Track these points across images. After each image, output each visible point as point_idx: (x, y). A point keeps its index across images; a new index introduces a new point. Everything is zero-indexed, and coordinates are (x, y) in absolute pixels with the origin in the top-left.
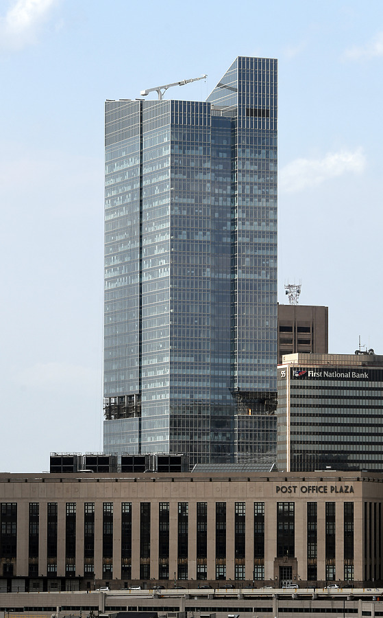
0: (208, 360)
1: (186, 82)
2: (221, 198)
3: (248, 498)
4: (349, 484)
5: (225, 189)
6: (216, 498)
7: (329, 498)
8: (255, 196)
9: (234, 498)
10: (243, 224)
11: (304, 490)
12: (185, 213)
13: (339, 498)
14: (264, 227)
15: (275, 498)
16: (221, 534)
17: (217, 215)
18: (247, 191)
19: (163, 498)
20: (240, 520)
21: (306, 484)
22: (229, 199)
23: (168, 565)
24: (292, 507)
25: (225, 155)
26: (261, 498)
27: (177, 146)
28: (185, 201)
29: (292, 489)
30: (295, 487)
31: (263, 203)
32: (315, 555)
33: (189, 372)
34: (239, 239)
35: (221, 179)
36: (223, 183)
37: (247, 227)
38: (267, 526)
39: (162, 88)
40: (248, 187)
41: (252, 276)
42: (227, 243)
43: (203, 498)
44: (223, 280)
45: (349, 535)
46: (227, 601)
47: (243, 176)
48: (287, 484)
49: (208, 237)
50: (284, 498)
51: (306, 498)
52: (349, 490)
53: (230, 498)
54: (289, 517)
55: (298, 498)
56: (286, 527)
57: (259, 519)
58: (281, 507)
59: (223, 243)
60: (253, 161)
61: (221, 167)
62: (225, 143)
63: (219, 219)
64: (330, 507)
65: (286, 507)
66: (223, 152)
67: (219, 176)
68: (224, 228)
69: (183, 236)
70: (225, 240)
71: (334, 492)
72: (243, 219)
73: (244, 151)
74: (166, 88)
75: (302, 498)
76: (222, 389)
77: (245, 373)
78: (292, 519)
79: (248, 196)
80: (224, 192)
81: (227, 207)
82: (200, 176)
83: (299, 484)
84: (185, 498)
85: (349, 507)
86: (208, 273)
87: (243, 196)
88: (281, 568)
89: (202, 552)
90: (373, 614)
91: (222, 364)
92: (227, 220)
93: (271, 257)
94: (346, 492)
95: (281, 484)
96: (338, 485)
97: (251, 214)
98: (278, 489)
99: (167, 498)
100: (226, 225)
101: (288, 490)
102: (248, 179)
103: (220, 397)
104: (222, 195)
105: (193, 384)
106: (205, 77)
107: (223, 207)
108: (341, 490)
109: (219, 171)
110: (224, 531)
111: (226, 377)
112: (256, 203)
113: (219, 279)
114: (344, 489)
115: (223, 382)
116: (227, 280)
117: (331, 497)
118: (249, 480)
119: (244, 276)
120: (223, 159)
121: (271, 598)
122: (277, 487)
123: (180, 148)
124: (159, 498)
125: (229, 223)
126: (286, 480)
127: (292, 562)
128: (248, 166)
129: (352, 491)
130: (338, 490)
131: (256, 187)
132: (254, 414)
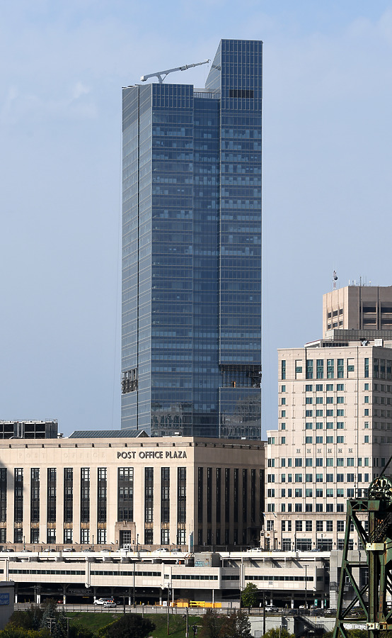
0: (191, 335)
1: (187, 67)
2: (205, 178)
3: (92, 463)
4: (182, 449)
5: (210, 168)
6: (65, 464)
7: (165, 463)
8: (239, 175)
9: (80, 464)
10: (227, 202)
11: (142, 455)
12: (166, 193)
13: (173, 463)
14: (247, 206)
15: (117, 463)
16: (68, 498)
17: (201, 194)
18: (231, 171)
19: (18, 464)
20: (85, 485)
21: (144, 450)
22: (214, 179)
23: (22, 529)
24: (131, 472)
25: (210, 136)
26: (104, 464)
27: (158, 128)
28: (167, 181)
29: (132, 454)
30: (134, 453)
31: (247, 182)
32: (152, 519)
33: (170, 346)
34: (222, 218)
35: (205, 159)
36: (207, 163)
37: (231, 205)
38: (109, 491)
39: (162, 73)
40: (231, 166)
41: (235, 253)
42: (212, 222)
43: (53, 464)
44: (207, 257)
45: (182, 499)
46: (49, 563)
47: (227, 155)
48: (126, 450)
49: (191, 216)
50: (124, 463)
51: (144, 463)
52: (182, 456)
53: (76, 464)
54: (129, 482)
55: (137, 463)
56: (126, 492)
57: (102, 484)
58: (122, 473)
59: (208, 222)
60: (236, 141)
61: (205, 148)
62: (210, 124)
63: (203, 198)
64: (165, 472)
65: (127, 473)
66: (207, 133)
67: (203, 156)
68: (209, 207)
69: (165, 215)
70: (209, 218)
71: (169, 457)
72: (227, 198)
73: (227, 132)
74: (167, 73)
75: (141, 463)
76: (206, 362)
77: (227, 347)
78: (131, 484)
79: (231, 175)
80: (209, 172)
81: (211, 186)
82: (183, 157)
83: (138, 450)
84: (37, 464)
85: (182, 472)
86: (191, 251)
87: (227, 175)
88: (121, 532)
89: (51, 516)
90: (170, 577)
91: (207, 339)
92: (212, 199)
93: (255, 234)
94: (180, 457)
95: (122, 450)
96: (173, 450)
97: (234, 192)
98: (119, 455)
99: (21, 464)
100: (210, 204)
101: (128, 455)
102: (231, 158)
103: (205, 370)
104: (207, 175)
105: (174, 358)
106: (208, 62)
107: (207, 186)
108: (175, 456)
109: (203, 151)
110: (71, 496)
111: (211, 350)
112: (240, 182)
113: (203, 257)
114: (178, 454)
115: (207, 355)
116: (211, 257)
117: (166, 462)
118: (93, 446)
119: (227, 253)
120: (208, 140)
121: (84, 561)
122: (118, 453)
123: (162, 130)
124: (14, 464)
125: (214, 202)
126: (126, 446)
127: (131, 526)
128: (231, 147)
129: (185, 456)
130: (173, 455)
131: (239, 166)
132: (239, 386)
